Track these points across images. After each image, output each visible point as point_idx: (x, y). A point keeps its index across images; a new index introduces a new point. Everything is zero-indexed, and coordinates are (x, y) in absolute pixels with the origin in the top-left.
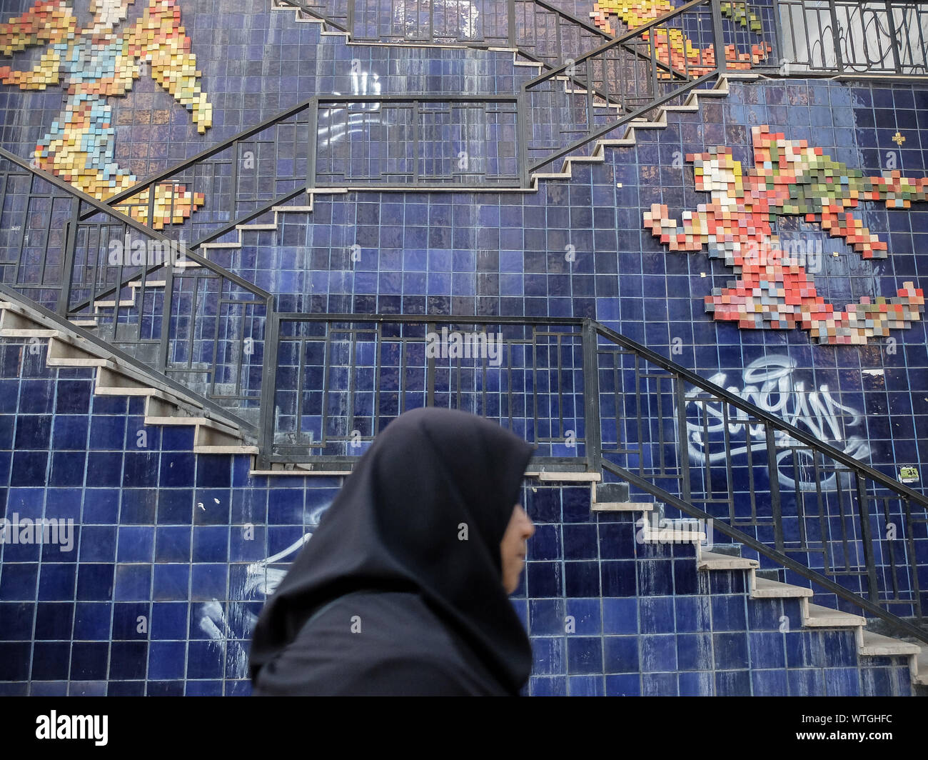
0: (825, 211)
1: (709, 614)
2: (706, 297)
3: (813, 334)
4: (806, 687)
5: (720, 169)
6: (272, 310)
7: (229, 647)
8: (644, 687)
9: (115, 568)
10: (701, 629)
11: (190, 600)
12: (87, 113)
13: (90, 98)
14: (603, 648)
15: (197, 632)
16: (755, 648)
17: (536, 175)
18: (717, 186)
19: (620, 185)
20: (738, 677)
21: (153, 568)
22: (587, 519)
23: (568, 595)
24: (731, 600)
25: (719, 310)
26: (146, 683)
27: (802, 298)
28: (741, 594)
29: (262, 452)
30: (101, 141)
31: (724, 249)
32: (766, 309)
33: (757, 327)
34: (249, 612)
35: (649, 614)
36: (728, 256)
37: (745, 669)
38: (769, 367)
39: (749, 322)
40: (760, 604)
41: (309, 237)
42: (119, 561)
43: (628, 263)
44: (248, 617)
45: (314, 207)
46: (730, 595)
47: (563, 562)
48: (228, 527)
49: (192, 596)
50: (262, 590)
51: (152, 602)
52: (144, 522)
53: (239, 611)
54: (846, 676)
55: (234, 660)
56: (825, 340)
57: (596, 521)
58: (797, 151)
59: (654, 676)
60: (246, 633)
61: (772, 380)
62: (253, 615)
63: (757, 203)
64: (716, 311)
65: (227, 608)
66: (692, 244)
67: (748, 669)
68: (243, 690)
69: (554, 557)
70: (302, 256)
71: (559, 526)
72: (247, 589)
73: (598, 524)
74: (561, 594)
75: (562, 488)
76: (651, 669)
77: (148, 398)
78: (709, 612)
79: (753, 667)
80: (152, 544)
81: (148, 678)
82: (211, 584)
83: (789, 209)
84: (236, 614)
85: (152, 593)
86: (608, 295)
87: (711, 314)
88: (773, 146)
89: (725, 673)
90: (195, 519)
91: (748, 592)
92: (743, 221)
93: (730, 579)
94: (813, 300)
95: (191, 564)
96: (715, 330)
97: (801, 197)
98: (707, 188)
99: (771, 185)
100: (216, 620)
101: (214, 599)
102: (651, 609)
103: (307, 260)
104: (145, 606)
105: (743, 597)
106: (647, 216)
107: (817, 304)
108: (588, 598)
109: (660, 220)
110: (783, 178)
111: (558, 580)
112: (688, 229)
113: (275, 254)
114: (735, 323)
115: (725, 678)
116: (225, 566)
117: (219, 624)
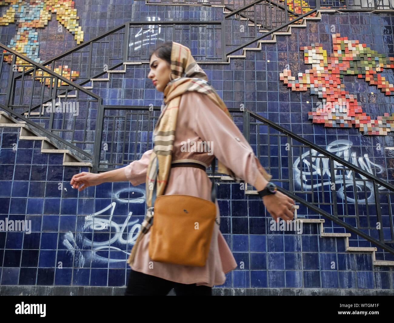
0: (367, 73)
1: (300, 244)
2: (309, 112)
3: (361, 130)
4: (347, 280)
5: (316, 53)
6: (101, 104)
7: (76, 253)
8: (269, 276)
9: (26, 217)
10: (297, 251)
11: (59, 232)
12: (27, 36)
13: (28, 29)
14: (249, 258)
15: (62, 246)
16: (322, 261)
17: (229, 56)
18: (315, 61)
19: (269, 61)
20: (314, 274)
21: (43, 217)
22: (243, 198)
23: (233, 233)
24: (311, 237)
25: (315, 118)
26: (38, 269)
27: (356, 113)
28: (316, 235)
29: (94, 166)
30: (33, 48)
31: (318, 91)
32: (338, 118)
33: (333, 126)
34: (85, 238)
35: (272, 242)
36: (320, 93)
37: (318, 270)
38: (339, 145)
39: (329, 124)
40: (325, 240)
41: (124, 84)
42: (27, 214)
43: (272, 97)
44: (85, 240)
45: (126, 71)
46: (311, 235)
47: (231, 217)
48: (77, 199)
49: (60, 230)
50: (92, 227)
51: (41, 232)
52: (39, 197)
53: (81, 237)
54: (367, 275)
55: (78, 259)
56: (367, 133)
57: (247, 199)
58: (353, 45)
59: (274, 272)
60: (84, 247)
61: (341, 151)
62: (87, 239)
63: (334, 69)
64: (313, 118)
65: (76, 236)
66: (302, 88)
67: (319, 270)
68: (82, 273)
69: (227, 215)
70: (120, 93)
71: (230, 201)
72: (85, 227)
73: (248, 200)
74: (230, 232)
75: (231, 183)
76: (272, 269)
77: (43, 141)
78: (301, 243)
79: (322, 269)
80: (42, 206)
81: (39, 267)
82: (69, 225)
83: (349, 72)
84: (79, 238)
85: (42, 228)
86: (262, 111)
87: (311, 120)
88: (342, 43)
89: (308, 271)
90: (62, 196)
91: (319, 234)
92: (327, 77)
93: (311, 228)
94: (361, 114)
95: (60, 215)
96: (313, 128)
97: (355, 66)
98: (310, 62)
99: (341, 61)
100: (70, 241)
101: (70, 231)
102: (272, 240)
103: (123, 95)
104: (38, 234)
105: (317, 236)
106: (281, 75)
107: (362, 116)
108: (243, 235)
109: (287, 77)
110: (347, 58)
111: (229, 226)
112: (300, 81)
113: (108, 92)
114: (323, 124)
115: (308, 274)
116: (76, 216)
117: (71, 243)
